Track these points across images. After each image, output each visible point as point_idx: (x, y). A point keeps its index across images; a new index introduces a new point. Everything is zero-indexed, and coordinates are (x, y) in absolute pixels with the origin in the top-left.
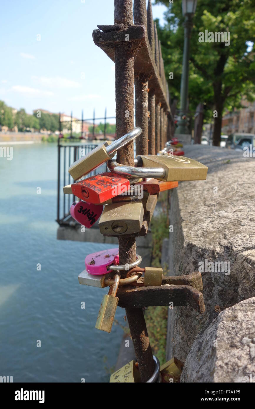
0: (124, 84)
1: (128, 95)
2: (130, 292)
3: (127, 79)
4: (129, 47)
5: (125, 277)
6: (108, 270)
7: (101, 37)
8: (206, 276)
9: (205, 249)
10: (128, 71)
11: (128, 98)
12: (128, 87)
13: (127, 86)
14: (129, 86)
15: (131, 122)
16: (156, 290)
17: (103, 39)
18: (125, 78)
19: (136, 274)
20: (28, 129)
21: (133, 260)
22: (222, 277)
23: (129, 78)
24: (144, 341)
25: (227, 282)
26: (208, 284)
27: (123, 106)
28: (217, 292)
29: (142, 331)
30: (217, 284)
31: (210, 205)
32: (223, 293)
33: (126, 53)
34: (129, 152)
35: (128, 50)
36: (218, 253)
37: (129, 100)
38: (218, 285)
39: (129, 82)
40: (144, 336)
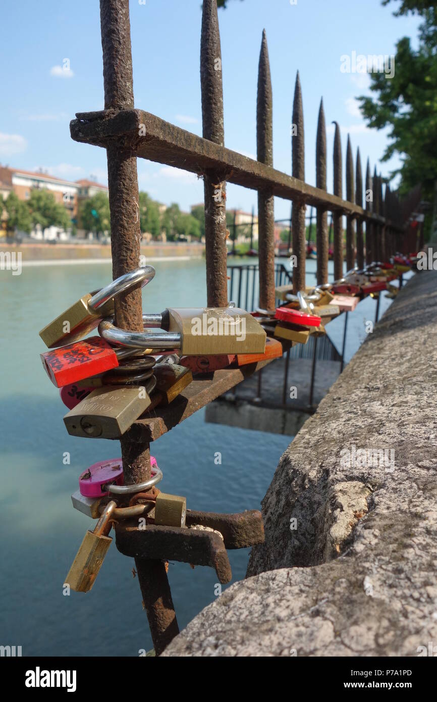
0: (118, 199)
1: (125, 217)
2: (132, 532)
3: (122, 192)
4: (122, 143)
5: (126, 506)
6: (104, 490)
7: (79, 131)
8: (284, 518)
9: (298, 470)
10: (122, 180)
11: (125, 222)
12: (123, 205)
13: (123, 202)
14: (125, 203)
15: (131, 259)
16: (167, 534)
17: (83, 133)
18: (119, 191)
19: (144, 504)
20: (182, 236)
21: (141, 479)
22: (305, 524)
23: (125, 191)
24: (161, 615)
25: (309, 534)
26: (283, 533)
27: (117, 234)
28: (291, 549)
29: (158, 598)
30: (295, 536)
31: (373, 388)
32: (301, 552)
33: (119, 152)
34: (129, 305)
35: (121, 148)
36: (310, 481)
37: (126, 225)
38: (297, 536)
39: (125, 196)
40: (160, 607)
